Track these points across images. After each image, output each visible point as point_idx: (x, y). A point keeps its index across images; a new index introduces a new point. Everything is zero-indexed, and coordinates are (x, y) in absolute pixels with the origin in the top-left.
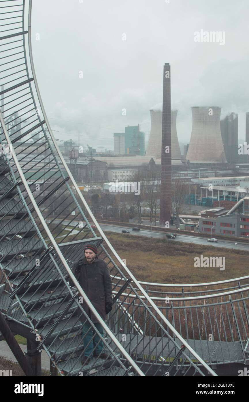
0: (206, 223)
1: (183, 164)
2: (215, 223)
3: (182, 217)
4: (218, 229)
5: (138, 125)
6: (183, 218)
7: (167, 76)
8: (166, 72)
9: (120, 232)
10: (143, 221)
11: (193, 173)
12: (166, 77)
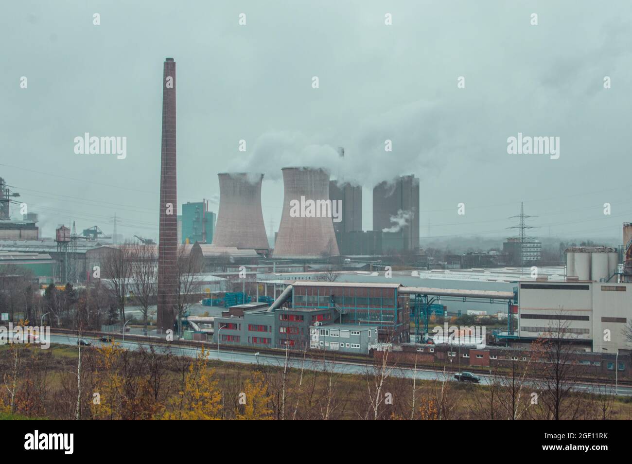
0: (228, 326)
1: (259, 256)
2: (240, 324)
3: (194, 319)
4: (245, 337)
5: (204, 200)
6: (196, 322)
7: (169, 85)
8: (167, 79)
9: (74, 344)
10: (129, 329)
11: (267, 267)
12: (168, 87)
